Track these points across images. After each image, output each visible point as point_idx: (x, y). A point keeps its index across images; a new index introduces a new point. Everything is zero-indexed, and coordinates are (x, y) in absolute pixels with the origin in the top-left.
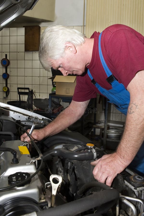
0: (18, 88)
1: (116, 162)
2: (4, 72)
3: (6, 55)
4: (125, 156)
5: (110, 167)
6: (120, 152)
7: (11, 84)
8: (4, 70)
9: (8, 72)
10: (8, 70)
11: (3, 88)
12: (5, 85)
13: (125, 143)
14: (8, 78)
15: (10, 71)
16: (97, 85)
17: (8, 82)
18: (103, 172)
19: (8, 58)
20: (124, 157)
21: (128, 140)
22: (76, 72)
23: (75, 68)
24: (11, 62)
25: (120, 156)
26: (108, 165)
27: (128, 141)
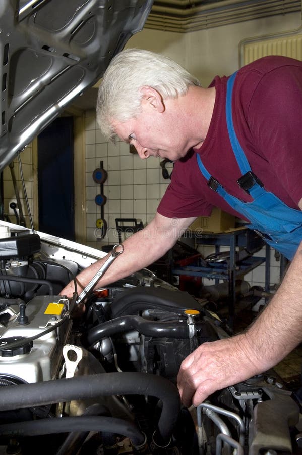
0: (117, 220)
1: (235, 354)
2: (99, 192)
3: (102, 163)
4: (264, 346)
5: (217, 361)
6: (254, 334)
7: (110, 215)
8: (99, 189)
9: (105, 194)
10: (105, 188)
11: (97, 220)
12: (99, 217)
13: (274, 319)
14: (105, 203)
15: (109, 191)
16: (221, 191)
17: (106, 211)
18: (199, 368)
19: (105, 168)
20: (260, 348)
21: (285, 313)
22: (164, 152)
23: (162, 144)
24: (110, 174)
25: (251, 342)
26: (216, 355)
27: (281, 315)
